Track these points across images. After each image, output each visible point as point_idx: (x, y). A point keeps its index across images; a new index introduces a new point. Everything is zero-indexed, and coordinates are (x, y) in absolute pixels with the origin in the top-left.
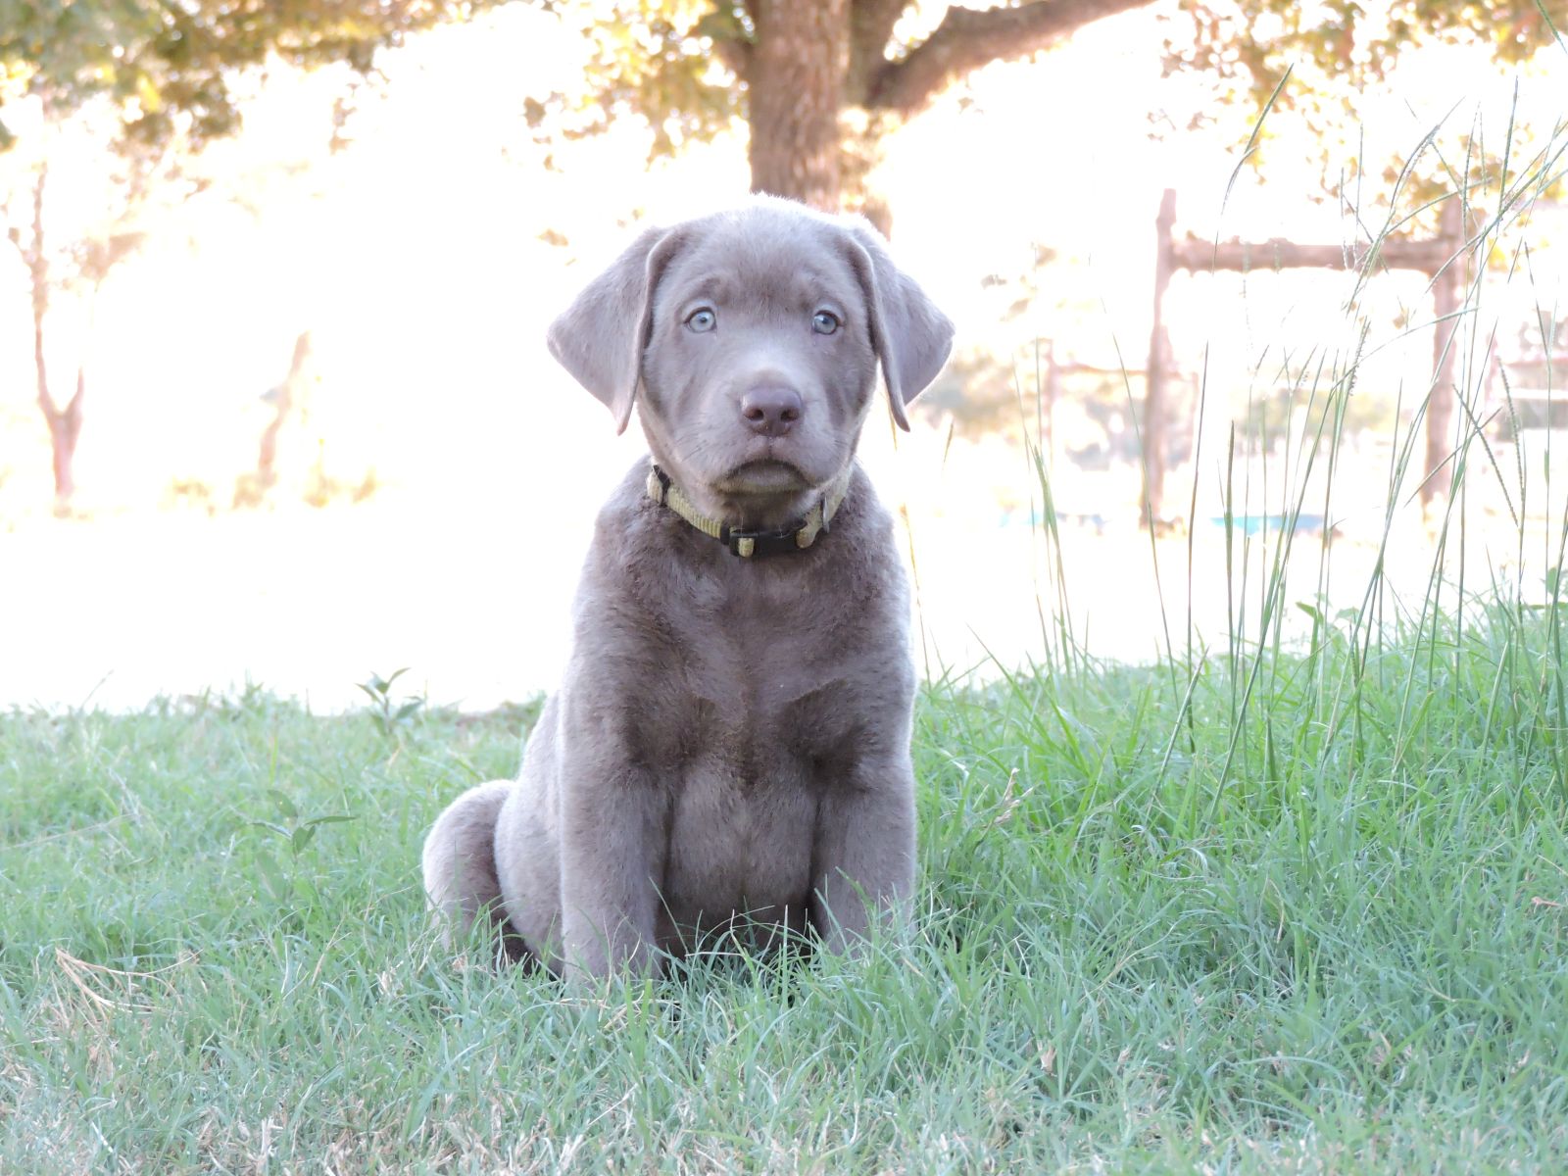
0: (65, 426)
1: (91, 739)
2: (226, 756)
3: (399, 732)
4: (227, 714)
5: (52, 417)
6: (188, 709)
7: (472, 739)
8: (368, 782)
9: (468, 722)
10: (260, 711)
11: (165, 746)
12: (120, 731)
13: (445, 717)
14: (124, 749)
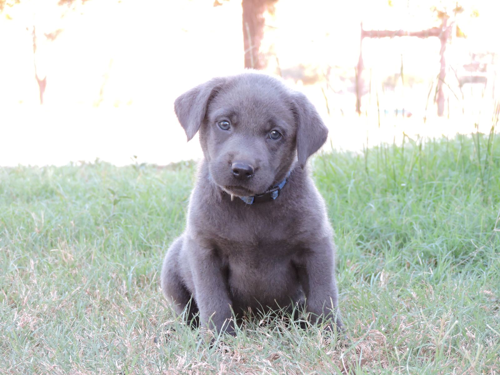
0: (42, 84)
1: (50, 173)
2: (90, 177)
3: (141, 170)
4: (91, 166)
5: (39, 82)
6: (79, 164)
7: (162, 172)
8: (132, 184)
9: (161, 168)
10: (100, 165)
11: (73, 175)
12: (58, 171)
13: (154, 166)
14: (61, 175)
